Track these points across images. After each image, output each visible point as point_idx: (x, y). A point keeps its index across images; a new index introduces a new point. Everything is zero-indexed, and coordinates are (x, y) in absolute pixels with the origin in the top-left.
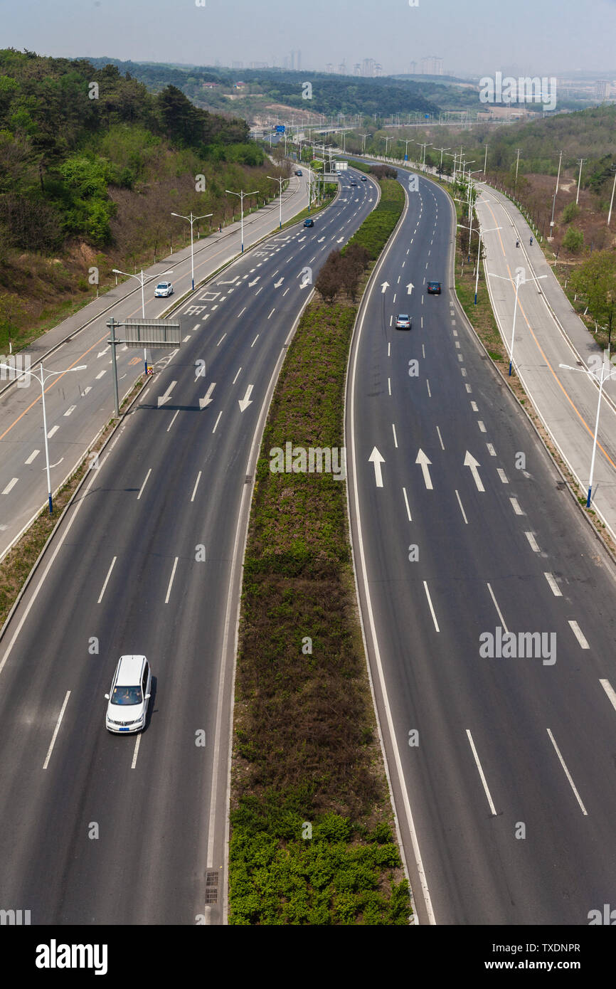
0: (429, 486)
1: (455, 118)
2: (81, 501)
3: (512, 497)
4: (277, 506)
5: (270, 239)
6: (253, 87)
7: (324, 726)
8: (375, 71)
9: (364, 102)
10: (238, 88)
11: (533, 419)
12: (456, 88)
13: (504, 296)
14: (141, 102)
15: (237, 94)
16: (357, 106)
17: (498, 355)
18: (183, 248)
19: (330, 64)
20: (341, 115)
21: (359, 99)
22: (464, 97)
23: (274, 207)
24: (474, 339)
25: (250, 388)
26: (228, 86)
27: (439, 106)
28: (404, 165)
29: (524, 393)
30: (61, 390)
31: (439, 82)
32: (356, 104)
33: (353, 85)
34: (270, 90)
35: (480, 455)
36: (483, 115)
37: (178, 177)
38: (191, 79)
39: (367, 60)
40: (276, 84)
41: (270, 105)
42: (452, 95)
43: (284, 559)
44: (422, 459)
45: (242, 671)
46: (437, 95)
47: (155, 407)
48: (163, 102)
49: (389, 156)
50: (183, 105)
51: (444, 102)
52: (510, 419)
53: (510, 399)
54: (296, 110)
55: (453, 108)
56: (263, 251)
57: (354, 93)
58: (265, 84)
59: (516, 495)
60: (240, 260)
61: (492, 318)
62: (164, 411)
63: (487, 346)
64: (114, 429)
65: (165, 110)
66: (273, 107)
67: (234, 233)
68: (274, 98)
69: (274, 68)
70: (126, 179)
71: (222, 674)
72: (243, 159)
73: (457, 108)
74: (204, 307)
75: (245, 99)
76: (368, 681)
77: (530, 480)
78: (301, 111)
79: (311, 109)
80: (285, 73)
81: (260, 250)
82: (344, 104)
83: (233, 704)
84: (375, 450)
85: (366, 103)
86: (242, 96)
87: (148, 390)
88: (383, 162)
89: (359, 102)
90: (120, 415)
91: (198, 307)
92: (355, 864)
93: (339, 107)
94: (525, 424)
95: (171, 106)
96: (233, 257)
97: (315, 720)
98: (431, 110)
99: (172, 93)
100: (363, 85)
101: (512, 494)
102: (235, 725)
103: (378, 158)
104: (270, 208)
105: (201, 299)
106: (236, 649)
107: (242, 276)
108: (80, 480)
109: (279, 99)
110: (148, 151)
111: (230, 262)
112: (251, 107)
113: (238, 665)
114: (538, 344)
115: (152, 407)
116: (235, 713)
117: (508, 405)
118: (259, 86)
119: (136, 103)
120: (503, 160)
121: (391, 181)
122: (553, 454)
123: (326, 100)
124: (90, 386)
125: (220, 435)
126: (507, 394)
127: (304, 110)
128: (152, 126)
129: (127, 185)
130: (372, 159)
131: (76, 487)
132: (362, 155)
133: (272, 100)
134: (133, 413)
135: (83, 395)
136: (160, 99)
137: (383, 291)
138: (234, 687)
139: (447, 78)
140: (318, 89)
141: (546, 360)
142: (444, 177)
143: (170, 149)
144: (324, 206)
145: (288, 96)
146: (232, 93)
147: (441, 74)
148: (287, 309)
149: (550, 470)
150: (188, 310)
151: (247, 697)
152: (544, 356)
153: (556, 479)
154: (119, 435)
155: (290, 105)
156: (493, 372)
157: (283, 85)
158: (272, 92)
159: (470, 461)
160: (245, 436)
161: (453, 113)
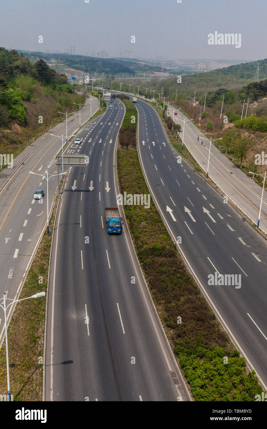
0: (194, 221)
1: (141, 76)
2: (58, 229)
3: (227, 224)
4: (142, 229)
5: (88, 123)
6: (59, 61)
7: (196, 313)
8: (105, 56)
9: (105, 68)
10: (53, 61)
11: (223, 194)
12: (140, 64)
13: (192, 147)
14: (28, 66)
15: (52, 63)
16: (102, 70)
17: (199, 170)
18: (54, 126)
19: (87, 53)
20: (96, 74)
21: (102, 67)
22: (144, 68)
23: (84, 110)
24: (187, 164)
25: (107, 183)
26: (48, 60)
27: (134, 71)
28: (129, 94)
29: (215, 184)
30: (29, 184)
31: (133, 61)
32: (102, 69)
33: (100, 61)
34: (66, 62)
35: (209, 208)
36: (152, 75)
37: (46, 97)
38: (33, 57)
39: (102, 51)
40: (68, 60)
41: (66, 69)
42: (139, 67)
43: (154, 249)
44: (187, 210)
45: (153, 294)
46: (133, 67)
47: (72, 191)
48: (37, 66)
49: (122, 91)
50: (46, 68)
51: (136, 69)
52: (214, 194)
53: (211, 186)
54: (77, 71)
55: (140, 72)
56: (88, 128)
57: (100, 65)
58: (64, 60)
59: (228, 224)
60: (80, 131)
61: (191, 155)
62: (76, 193)
63: (194, 166)
64: (59, 199)
65: (38, 69)
66: (67, 69)
67: (72, 120)
68: (68, 66)
69: (65, 53)
70: (28, 97)
71: (144, 296)
72: (68, 90)
73: (141, 72)
74: (74, 150)
75: (55, 66)
76: (204, 296)
77: (231, 218)
78: (79, 71)
79: (83, 71)
80: (70, 56)
81: (86, 127)
82: (96, 69)
83: (155, 307)
84: (167, 207)
85: (105, 69)
86: (54, 65)
87: (66, 184)
88: (119, 93)
89: (103, 68)
90: (60, 194)
91: (72, 150)
92: (233, 365)
93: (95, 70)
94: (221, 196)
95: (41, 67)
96: (77, 130)
97: (192, 311)
98: (131, 72)
99: (41, 62)
100: (104, 62)
101: (227, 223)
102: (159, 315)
103: (117, 91)
104: (82, 111)
105: (71, 147)
106: (147, 285)
107: (84, 138)
108: (54, 220)
109: (70, 66)
110: (34, 86)
111: (77, 132)
112: (58, 69)
113: (150, 292)
114: (213, 166)
115: (70, 190)
116: (157, 310)
117: (211, 189)
118: (61, 61)
119: (27, 66)
120: (167, 93)
121: (127, 101)
122: (236, 208)
123: (89, 67)
124: (41, 182)
125: (103, 202)
126: (209, 185)
127: (80, 71)
128: (34, 76)
129: (28, 100)
130: (115, 92)
131: (53, 223)
132: (110, 90)
133: (67, 67)
134: (64, 193)
135: (40, 186)
136: (36, 64)
137: (144, 144)
138: (152, 300)
139: (135, 60)
140: (86, 63)
141: (218, 172)
142: (148, 100)
143: (41, 86)
144: (104, 110)
145: (73, 65)
146: (50, 63)
147: (132, 58)
148: (108, 151)
149: (237, 214)
150: (68, 152)
151: (160, 304)
152: (216, 169)
153: (241, 217)
154: (62, 202)
155: (74, 69)
156: (200, 176)
157: (71, 61)
158: (67, 63)
159: (205, 211)
160: (113, 202)
161: (140, 74)
